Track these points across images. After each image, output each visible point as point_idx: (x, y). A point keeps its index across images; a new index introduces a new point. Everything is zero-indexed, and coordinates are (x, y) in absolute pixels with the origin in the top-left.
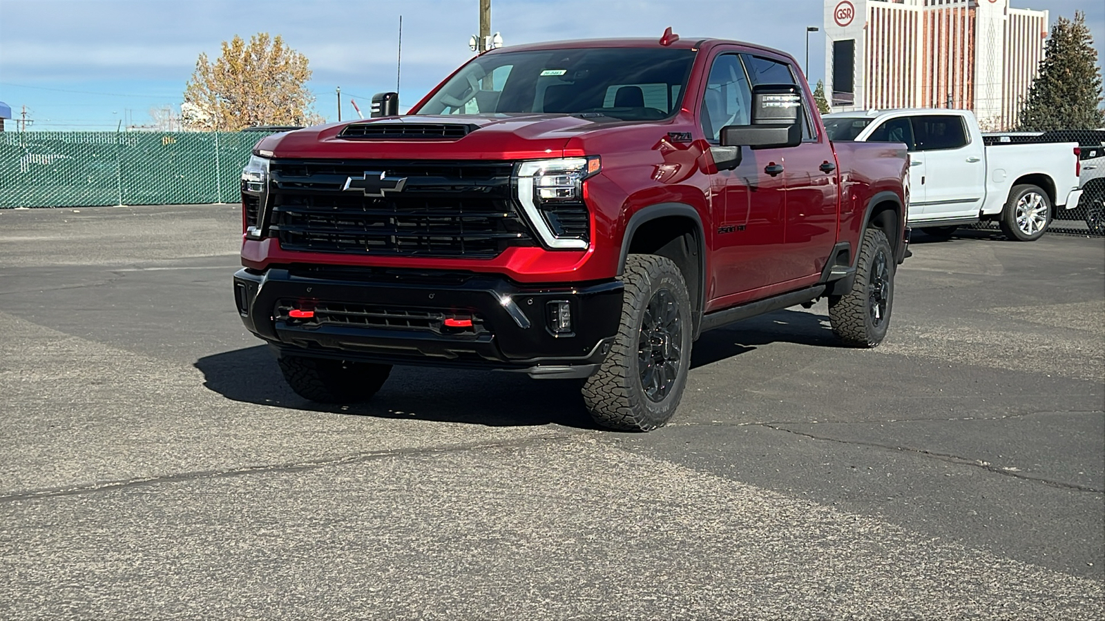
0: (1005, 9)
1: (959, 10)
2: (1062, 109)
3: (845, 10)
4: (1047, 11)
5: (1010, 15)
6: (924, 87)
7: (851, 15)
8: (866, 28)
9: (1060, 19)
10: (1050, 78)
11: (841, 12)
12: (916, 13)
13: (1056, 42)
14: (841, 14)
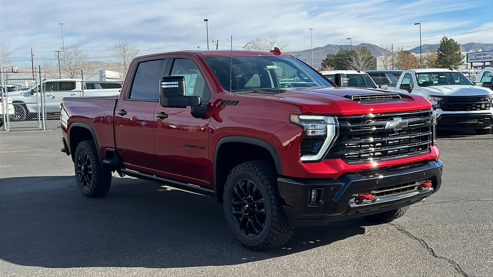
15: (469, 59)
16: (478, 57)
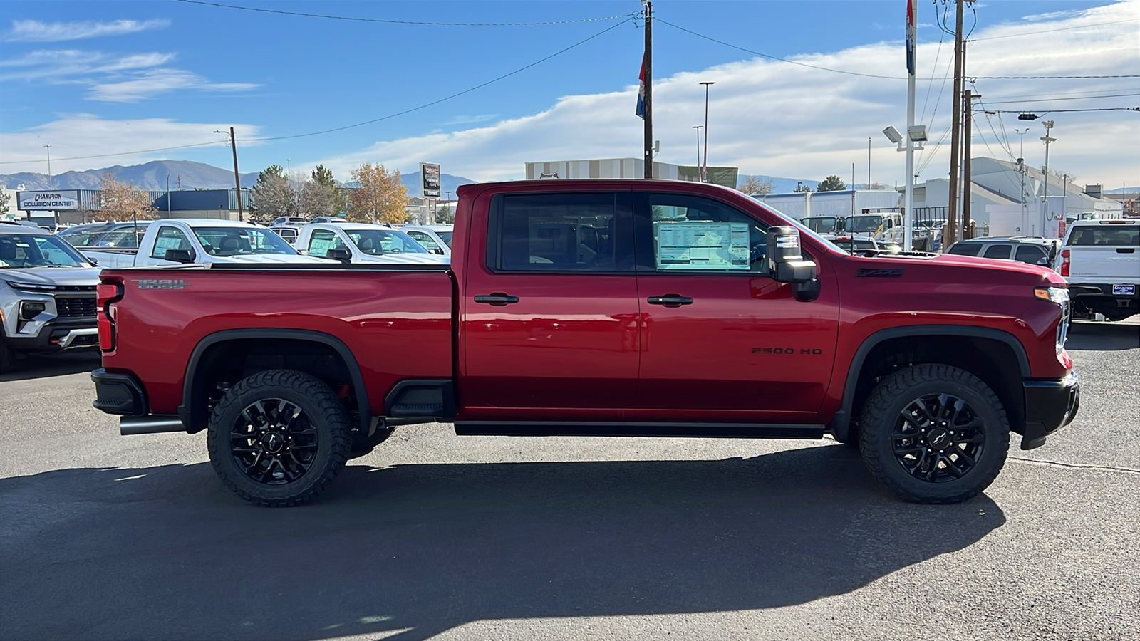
15: (22, 203)
16: (43, 200)
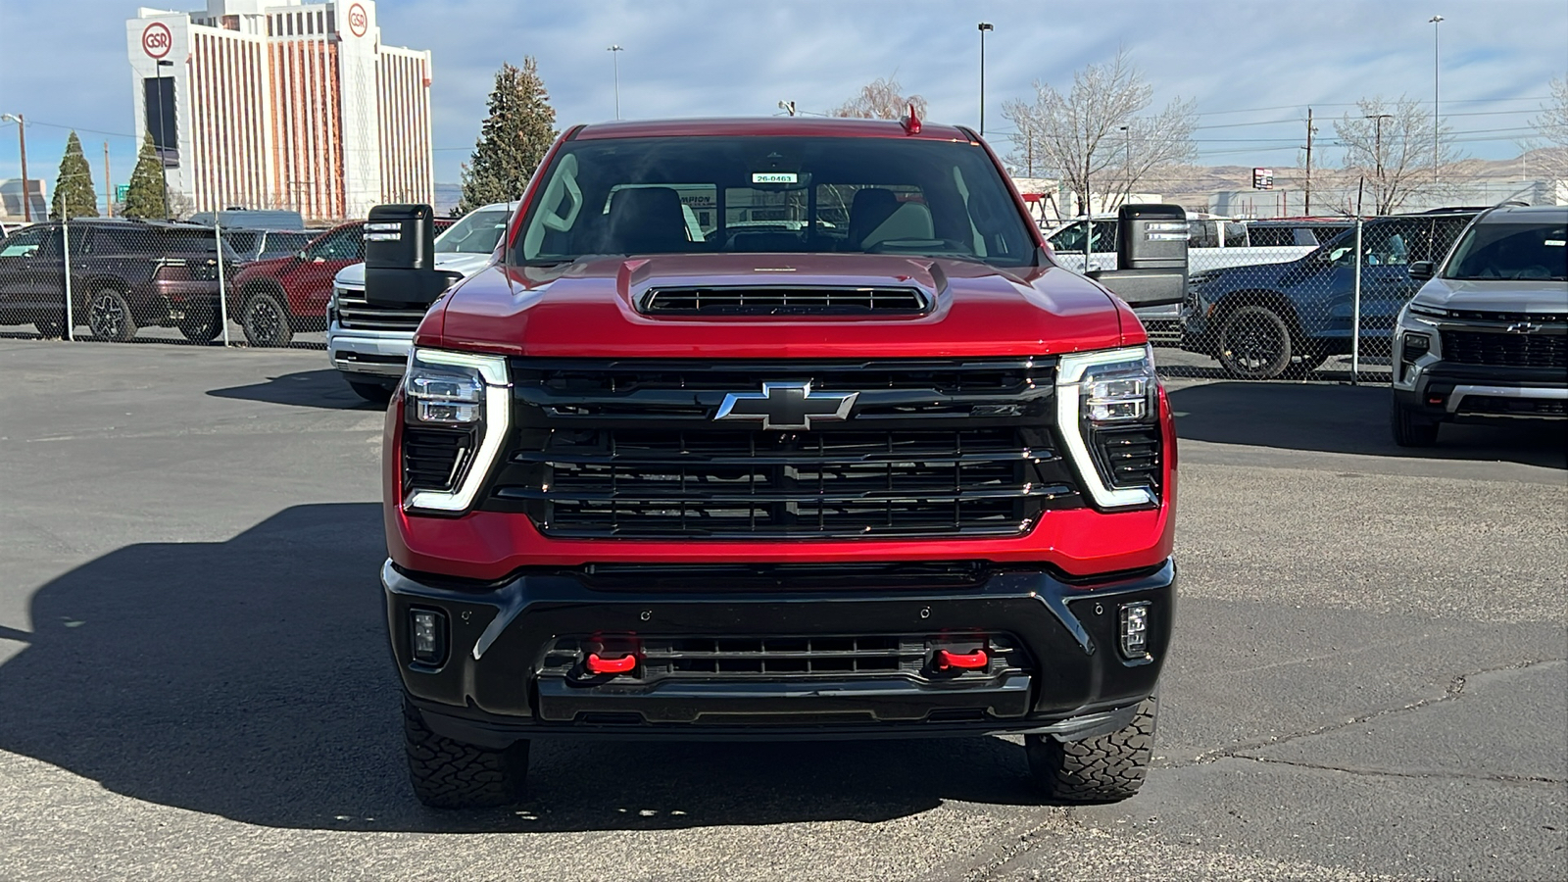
0: (376, 46)
1: (316, 44)
2: (518, 184)
3: (158, 35)
4: (429, 52)
5: (383, 54)
6: (276, 148)
7: (167, 43)
8: (190, 61)
9: (506, 66)
10: (499, 142)
11: (151, 38)
12: (258, 44)
13: (502, 96)
14: (152, 41)
